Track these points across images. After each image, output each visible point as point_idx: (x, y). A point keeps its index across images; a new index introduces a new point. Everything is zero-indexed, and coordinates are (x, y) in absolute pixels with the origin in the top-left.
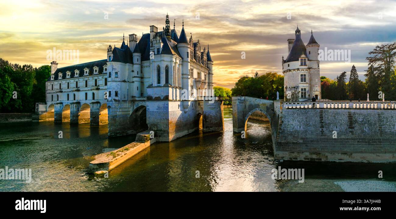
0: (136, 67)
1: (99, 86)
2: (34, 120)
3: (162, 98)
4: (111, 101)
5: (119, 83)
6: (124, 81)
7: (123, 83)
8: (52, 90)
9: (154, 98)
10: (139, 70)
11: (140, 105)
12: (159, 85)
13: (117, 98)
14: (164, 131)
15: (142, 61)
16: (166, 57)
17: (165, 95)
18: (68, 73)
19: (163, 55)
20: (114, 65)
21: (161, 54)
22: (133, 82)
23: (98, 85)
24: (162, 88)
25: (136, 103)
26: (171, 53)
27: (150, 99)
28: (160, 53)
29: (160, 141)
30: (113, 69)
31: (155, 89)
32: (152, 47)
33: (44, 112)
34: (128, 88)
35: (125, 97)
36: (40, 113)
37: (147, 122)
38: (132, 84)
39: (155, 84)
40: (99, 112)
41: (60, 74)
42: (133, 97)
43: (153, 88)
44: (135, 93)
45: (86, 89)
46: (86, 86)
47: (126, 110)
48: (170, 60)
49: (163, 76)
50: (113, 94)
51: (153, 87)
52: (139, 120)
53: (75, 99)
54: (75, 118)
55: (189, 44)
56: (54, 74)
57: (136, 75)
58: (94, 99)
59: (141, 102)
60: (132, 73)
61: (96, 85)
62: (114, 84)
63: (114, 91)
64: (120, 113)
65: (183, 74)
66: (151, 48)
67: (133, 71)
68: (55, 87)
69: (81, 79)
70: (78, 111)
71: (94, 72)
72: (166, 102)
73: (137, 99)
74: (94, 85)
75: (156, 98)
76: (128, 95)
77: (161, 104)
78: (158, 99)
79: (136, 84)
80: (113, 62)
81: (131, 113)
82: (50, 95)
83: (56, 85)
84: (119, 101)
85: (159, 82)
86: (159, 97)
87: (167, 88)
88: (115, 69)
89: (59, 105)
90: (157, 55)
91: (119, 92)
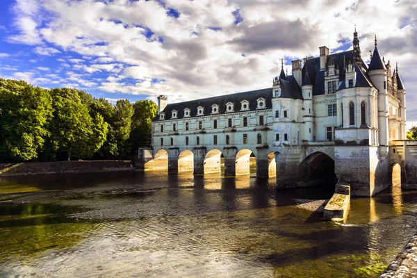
0: (308, 104)
1: (234, 127)
2: (138, 168)
3: (358, 142)
4: (280, 146)
5: (289, 124)
6: (294, 122)
7: (293, 124)
8: (162, 131)
9: (345, 142)
10: (310, 107)
11: (315, 151)
12: (352, 126)
13: (286, 143)
14: (363, 183)
15: (313, 95)
16: (362, 91)
17: (363, 138)
18: (187, 111)
19: (358, 89)
20: (283, 102)
21: (356, 86)
22: (304, 122)
23: (233, 125)
24: (358, 130)
25: (309, 148)
26: (369, 86)
27: (340, 143)
28: (354, 85)
29: (357, 195)
30: (281, 107)
31: (347, 131)
32: (327, 76)
33: (150, 159)
34: (298, 130)
35: (295, 142)
36: (146, 160)
37: (336, 172)
38: (303, 125)
39: (347, 125)
40: (235, 160)
41: (175, 112)
42: (304, 141)
43: (345, 131)
44: (307, 136)
45: (216, 130)
46: (215, 127)
47: (296, 157)
48: (367, 94)
49: (358, 115)
50: (282, 137)
51: (343, 129)
52: (309, 169)
53: (198, 144)
54: (199, 167)
55: (385, 71)
56: (163, 111)
57: (308, 114)
58: (228, 143)
59: (316, 148)
60: (302, 111)
61: (230, 125)
62: (283, 125)
63: (284, 133)
64: (290, 160)
65: (379, 112)
66: (326, 78)
67: (303, 109)
68: (165, 128)
69: (207, 119)
70: (204, 157)
71: (227, 109)
72: (365, 148)
73: (310, 143)
74: (227, 125)
75: (348, 142)
76: (298, 139)
77: (357, 150)
78: (352, 144)
79: (308, 125)
80: (281, 99)
81: (301, 160)
82: (159, 138)
83: (168, 126)
84: (289, 146)
85: (352, 122)
86: (354, 141)
87: (365, 130)
88: (284, 107)
89: (174, 151)
90: (350, 89)
91: (289, 135)
